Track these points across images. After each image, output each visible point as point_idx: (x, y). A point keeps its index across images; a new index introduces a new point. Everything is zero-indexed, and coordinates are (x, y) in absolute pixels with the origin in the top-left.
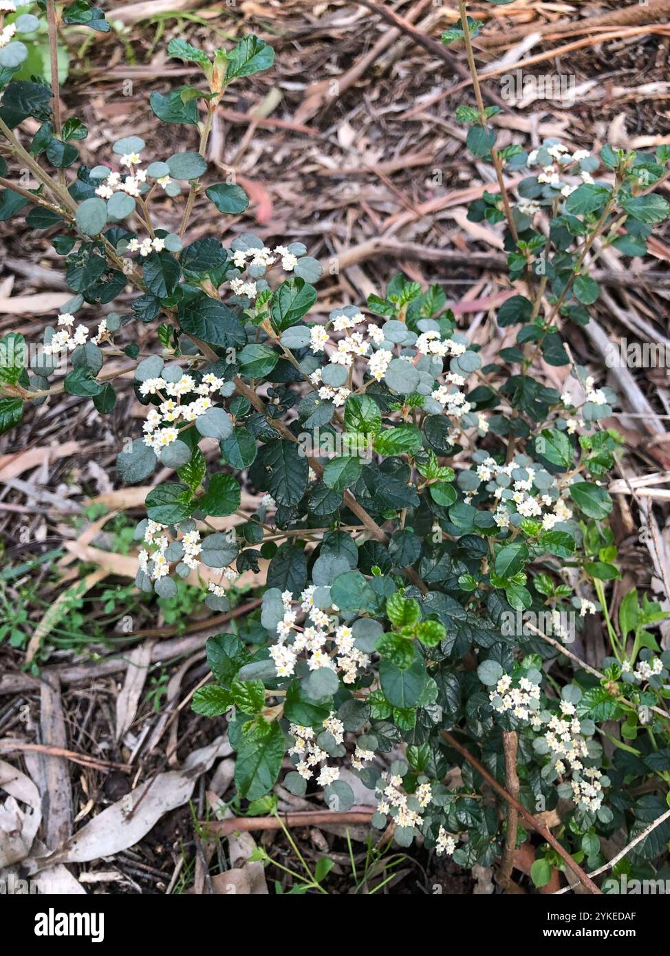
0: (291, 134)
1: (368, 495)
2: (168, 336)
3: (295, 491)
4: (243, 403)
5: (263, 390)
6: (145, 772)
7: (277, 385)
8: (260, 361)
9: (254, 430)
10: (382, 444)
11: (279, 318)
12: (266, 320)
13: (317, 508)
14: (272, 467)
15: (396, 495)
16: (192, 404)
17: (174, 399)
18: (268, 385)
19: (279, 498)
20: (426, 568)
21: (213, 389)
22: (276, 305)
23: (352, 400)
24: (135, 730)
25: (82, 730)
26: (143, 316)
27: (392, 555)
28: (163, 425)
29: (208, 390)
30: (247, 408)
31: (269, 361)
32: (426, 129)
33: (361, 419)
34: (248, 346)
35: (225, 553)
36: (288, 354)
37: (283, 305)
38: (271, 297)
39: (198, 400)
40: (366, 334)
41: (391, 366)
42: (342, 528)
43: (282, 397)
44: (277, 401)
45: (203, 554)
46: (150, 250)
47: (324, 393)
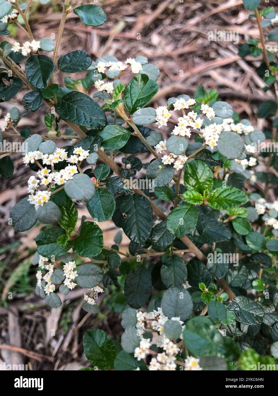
0: (130, 40)
1: (197, 234)
2: (51, 121)
3: (144, 231)
4: (104, 169)
5: (119, 160)
6: (62, 361)
7: (129, 155)
8: (116, 137)
9: (113, 189)
10: (214, 199)
11: (130, 105)
12: (121, 105)
13: (159, 241)
14: (127, 213)
15: (214, 230)
16: (62, 171)
17: (49, 167)
18: (123, 156)
19: (132, 237)
20: (231, 276)
21: (81, 159)
22: (128, 95)
23: (190, 164)
24: (56, 338)
25: (29, 338)
26: (31, 107)
27: (210, 270)
28: (41, 188)
29: (77, 159)
30: (107, 172)
31: (123, 138)
32: (193, 35)
33: (197, 180)
34: (107, 126)
35: (94, 278)
36: (137, 132)
37: (132, 95)
38: (124, 88)
39: (67, 168)
40: (200, 112)
41: (222, 137)
42: (174, 252)
43: (133, 164)
44: (129, 166)
45: (79, 278)
46: (29, 51)
47: (167, 160)
